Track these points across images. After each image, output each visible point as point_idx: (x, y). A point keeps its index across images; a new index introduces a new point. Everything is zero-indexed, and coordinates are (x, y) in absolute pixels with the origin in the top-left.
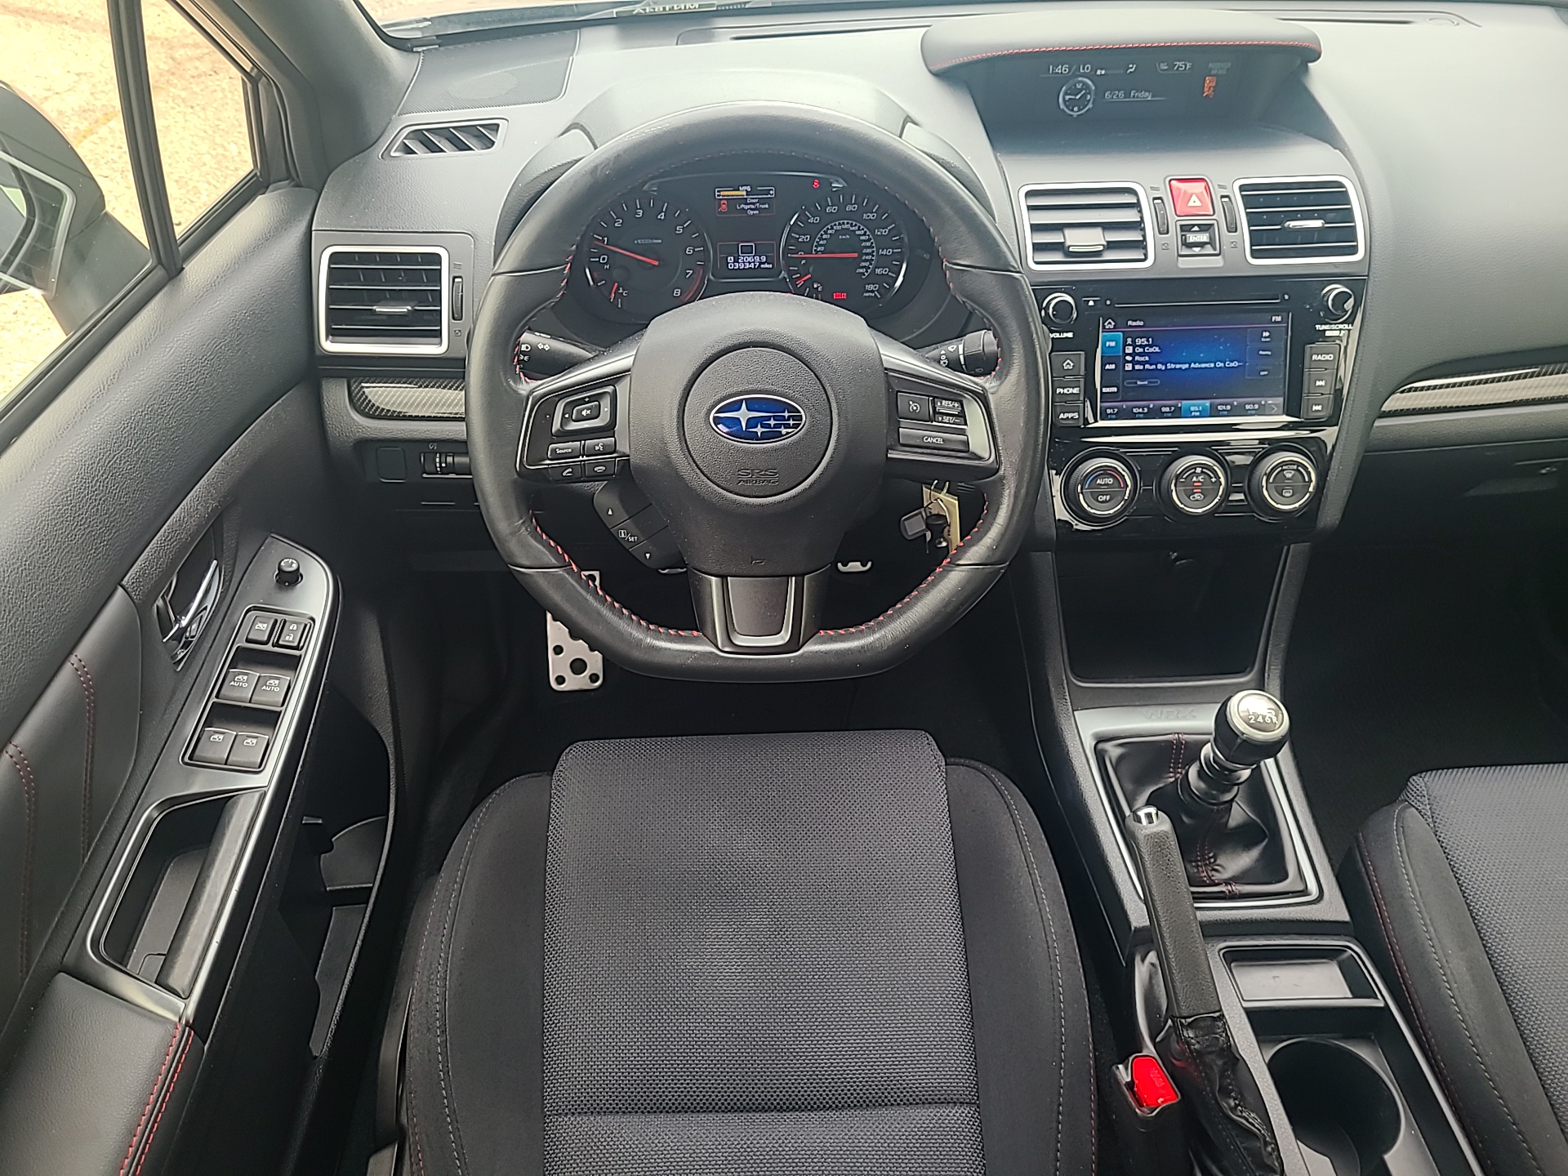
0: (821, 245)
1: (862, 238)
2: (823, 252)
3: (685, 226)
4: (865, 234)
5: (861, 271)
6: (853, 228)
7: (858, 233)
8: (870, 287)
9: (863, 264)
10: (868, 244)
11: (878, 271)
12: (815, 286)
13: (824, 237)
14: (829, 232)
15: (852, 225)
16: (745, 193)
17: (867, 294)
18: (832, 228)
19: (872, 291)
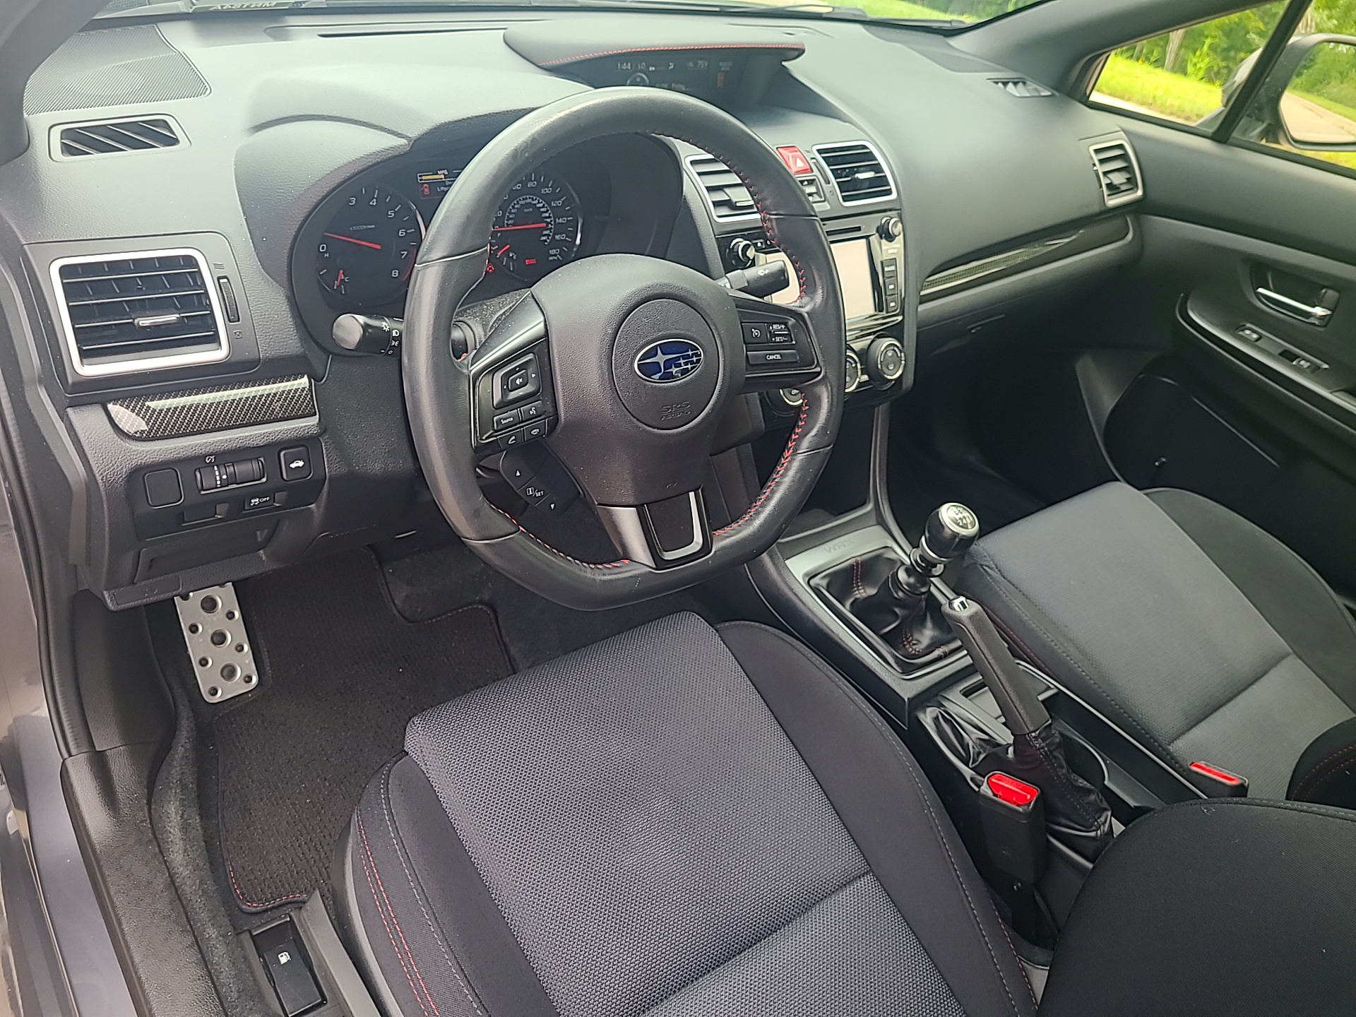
0: (511, 219)
1: (542, 210)
2: (513, 225)
3: (396, 210)
4: (543, 207)
5: (544, 238)
6: (534, 202)
7: (538, 205)
8: (553, 252)
9: (545, 232)
10: (547, 215)
11: (557, 237)
12: (511, 255)
13: (512, 211)
14: (516, 206)
15: (533, 200)
16: (443, 176)
17: (551, 258)
18: (518, 203)
19: (555, 255)
